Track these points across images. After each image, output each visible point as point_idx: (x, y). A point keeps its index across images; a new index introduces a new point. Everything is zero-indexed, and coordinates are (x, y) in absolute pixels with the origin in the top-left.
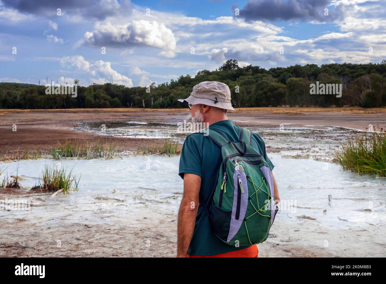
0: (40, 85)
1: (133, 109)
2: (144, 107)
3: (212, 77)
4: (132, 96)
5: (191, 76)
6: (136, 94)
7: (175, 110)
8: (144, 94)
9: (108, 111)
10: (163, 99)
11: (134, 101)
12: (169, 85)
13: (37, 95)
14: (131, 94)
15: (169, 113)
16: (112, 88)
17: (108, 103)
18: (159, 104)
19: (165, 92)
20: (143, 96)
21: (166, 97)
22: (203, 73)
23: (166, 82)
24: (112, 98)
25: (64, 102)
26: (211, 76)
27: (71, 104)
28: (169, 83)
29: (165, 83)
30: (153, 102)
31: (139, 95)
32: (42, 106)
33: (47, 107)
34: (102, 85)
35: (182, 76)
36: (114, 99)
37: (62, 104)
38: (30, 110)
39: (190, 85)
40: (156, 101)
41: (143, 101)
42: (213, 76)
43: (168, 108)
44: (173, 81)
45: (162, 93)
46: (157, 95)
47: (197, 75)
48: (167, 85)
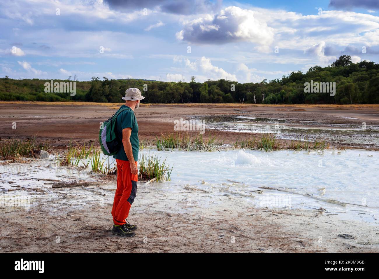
0: (161, 81)
1: (245, 104)
2: (255, 102)
4: (244, 92)
5: (302, 73)
6: (248, 90)
7: (285, 106)
9: (221, 106)
10: (274, 95)
11: (246, 97)
12: (280, 81)
13: (157, 90)
14: (243, 90)
15: (278, 109)
16: (225, 84)
17: (221, 98)
18: (270, 99)
19: (276, 88)
20: (255, 91)
21: (276, 93)
22: (314, 69)
23: (277, 78)
24: (225, 94)
25: (181, 97)
26: (323, 72)
27: (187, 99)
28: (281, 79)
29: (276, 80)
30: (264, 98)
31: (251, 91)
32: (162, 100)
33: (166, 101)
34: (216, 81)
35: (294, 72)
36: (227, 95)
37: (179, 99)
38: (151, 104)
39: (301, 81)
40: (267, 97)
41: (255, 96)
42: (325, 72)
43: (278, 104)
44: (285, 77)
45: (273, 89)
46: (268, 91)
47: (308, 71)
48: (278, 81)
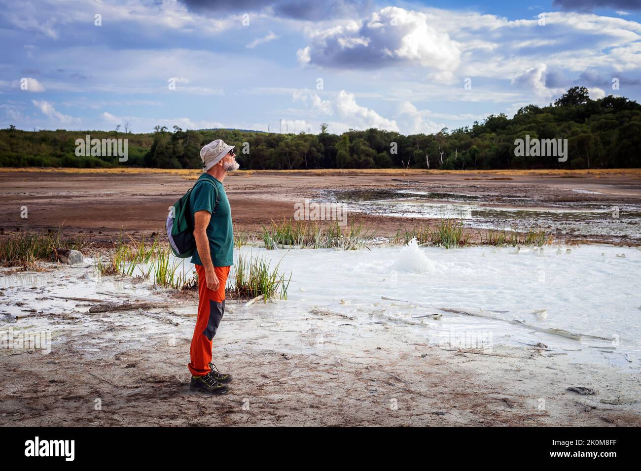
0: (271, 132)
1: (411, 170)
2: (428, 167)
3: (544, 117)
4: (410, 148)
5: (507, 116)
6: (416, 146)
7: (479, 173)
9: (371, 173)
10: (459, 154)
11: (412, 158)
12: (469, 131)
13: (265, 147)
14: (408, 146)
15: (466, 178)
16: (378, 137)
17: (371, 160)
18: (452, 162)
19: (463, 142)
20: (428, 148)
21: (464, 151)
22: (527, 111)
24: (379, 153)
25: (305, 159)
26: (542, 115)
27: (315, 161)
28: (471, 127)
29: (462, 129)
30: (443, 159)
31: (420, 148)
32: (272, 165)
34: (363, 132)
35: (493, 116)
36: (380, 154)
37: (301, 162)
38: (255, 171)
39: (505, 131)
40: (448, 157)
41: (427, 157)
42: (544, 115)
43: (467, 169)
44: (478, 123)
45: (458, 144)
46: (450, 148)
47: (517, 114)
48: (467, 131)
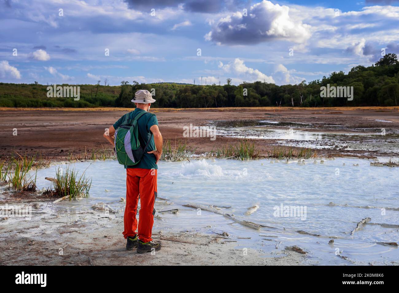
0: (195, 84)
1: (282, 107)
2: (293, 105)
3: (368, 73)
4: (282, 94)
5: (344, 73)
6: (285, 92)
7: (324, 109)
8: (293, 93)
9: (255, 110)
10: (313, 97)
11: (283, 100)
12: (320, 82)
13: (190, 94)
14: (281, 93)
16: (262, 87)
17: (257, 101)
18: (309, 102)
19: (315, 90)
20: (293, 94)
21: (316, 95)
22: (357, 69)
23: (317, 79)
24: (262, 97)
25: (215, 101)
26: (366, 72)
27: (222, 103)
28: (321, 80)
29: (316, 81)
30: (302, 101)
31: (288, 94)
32: (195, 105)
33: (199, 105)
34: (252, 84)
35: (335, 72)
36: (263, 98)
37: (213, 103)
38: (184, 109)
39: (342, 82)
40: (306, 99)
41: (292, 99)
42: (368, 72)
43: (318, 107)
44: (325, 77)
45: (313, 91)
46: (307, 93)
47: (350, 71)
48: (318, 82)
